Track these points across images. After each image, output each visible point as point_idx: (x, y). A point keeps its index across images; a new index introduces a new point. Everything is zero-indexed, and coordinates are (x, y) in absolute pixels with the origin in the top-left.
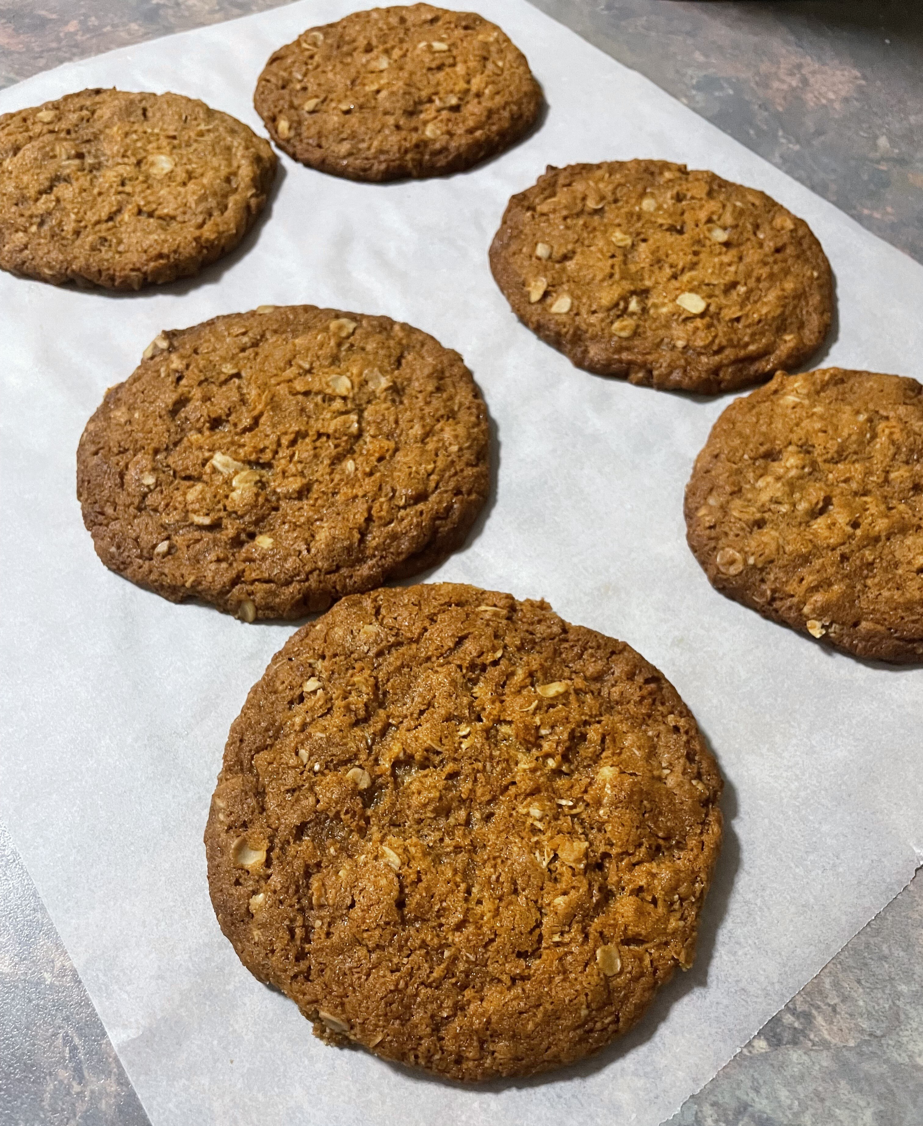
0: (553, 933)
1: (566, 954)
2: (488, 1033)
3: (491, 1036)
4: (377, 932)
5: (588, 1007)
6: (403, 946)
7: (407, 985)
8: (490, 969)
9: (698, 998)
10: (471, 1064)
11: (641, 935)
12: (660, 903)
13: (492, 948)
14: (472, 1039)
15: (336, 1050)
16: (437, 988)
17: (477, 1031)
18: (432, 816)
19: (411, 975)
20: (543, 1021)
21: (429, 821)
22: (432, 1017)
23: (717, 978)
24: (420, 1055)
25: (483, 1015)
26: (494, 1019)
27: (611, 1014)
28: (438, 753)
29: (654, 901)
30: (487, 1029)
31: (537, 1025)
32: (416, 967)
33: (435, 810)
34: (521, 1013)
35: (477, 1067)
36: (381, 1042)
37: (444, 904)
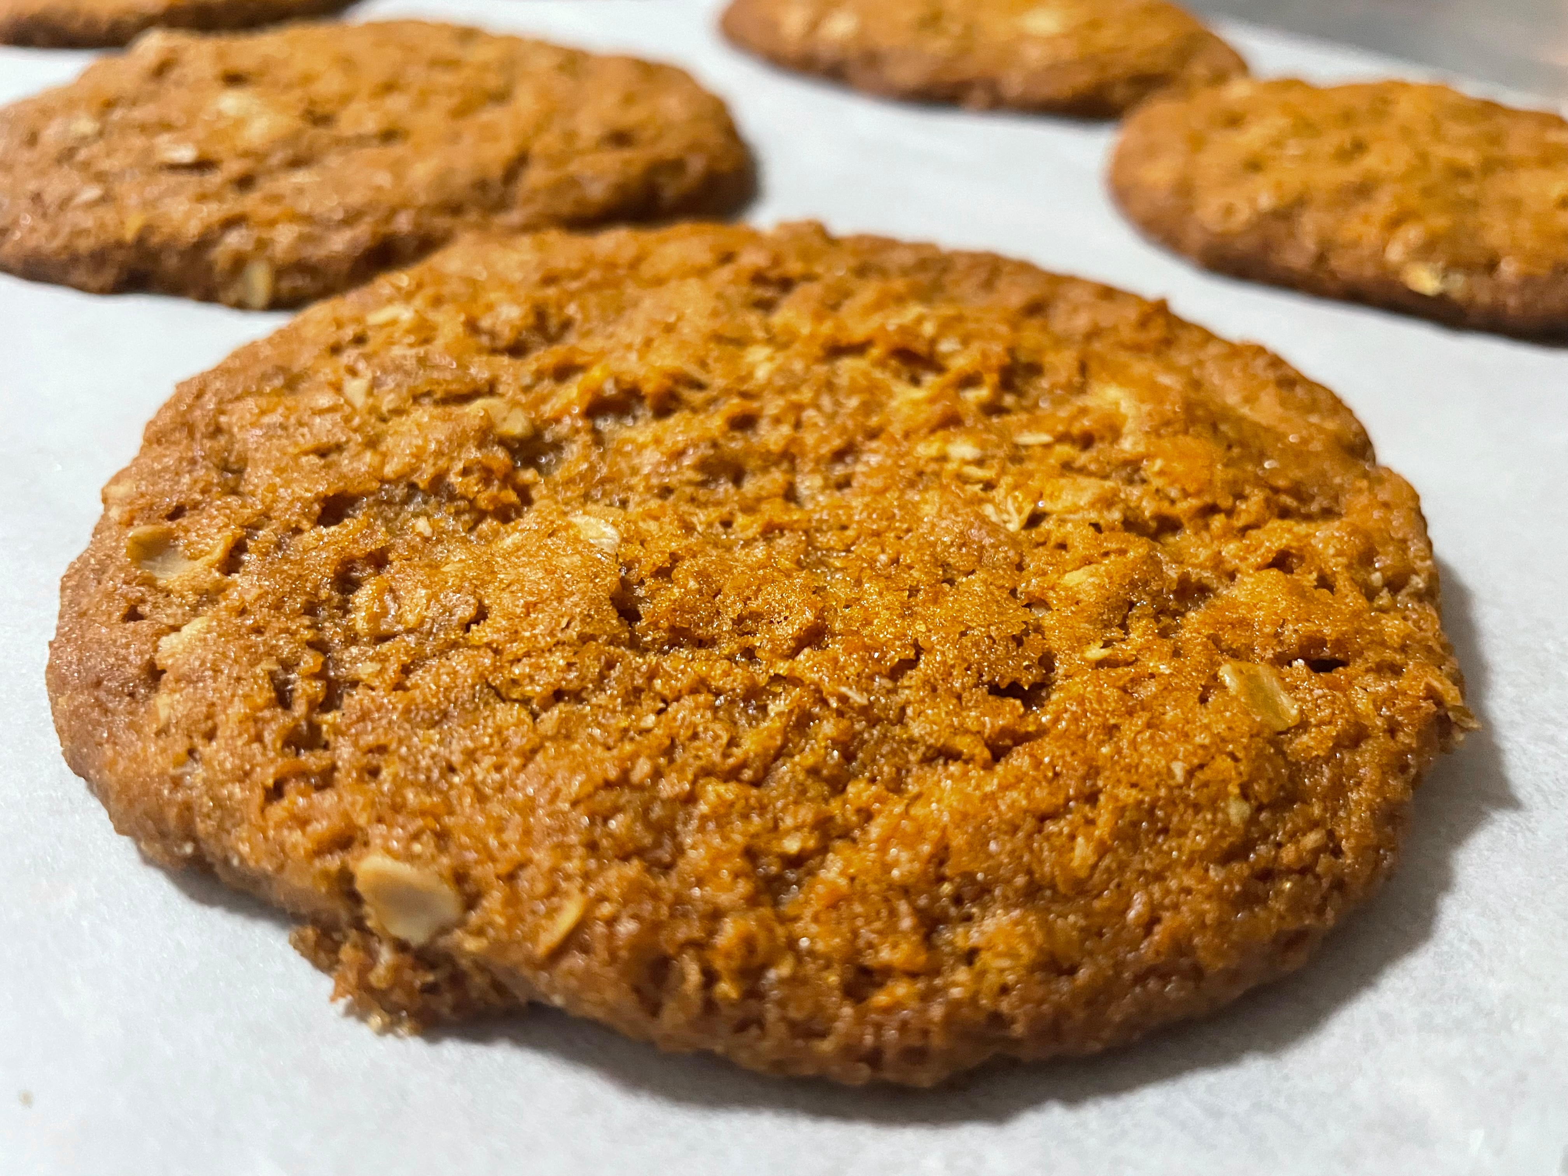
0: (1083, 642)
1: (1136, 681)
2: (947, 888)
3: (958, 900)
4: (558, 659)
5: (1245, 794)
6: (637, 691)
7: (657, 774)
8: (916, 729)
9: (1511, 830)
10: (901, 989)
11: (1323, 643)
12: (1342, 583)
13: (913, 677)
14: (893, 913)
15: (416, 1046)
16: (756, 783)
17: (906, 891)
18: (699, 477)
19: (669, 751)
20: (1118, 834)
21: (689, 490)
22: (751, 854)
23: (1539, 789)
24: (719, 964)
25: (920, 834)
26: (958, 840)
27: (1314, 824)
28: (700, 386)
29: (1325, 582)
30: (941, 879)
31: (1103, 849)
32: (684, 734)
33: (702, 466)
34: (1043, 818)
35: (926, 997)
36: (582, 925)
37: (753, 605)
